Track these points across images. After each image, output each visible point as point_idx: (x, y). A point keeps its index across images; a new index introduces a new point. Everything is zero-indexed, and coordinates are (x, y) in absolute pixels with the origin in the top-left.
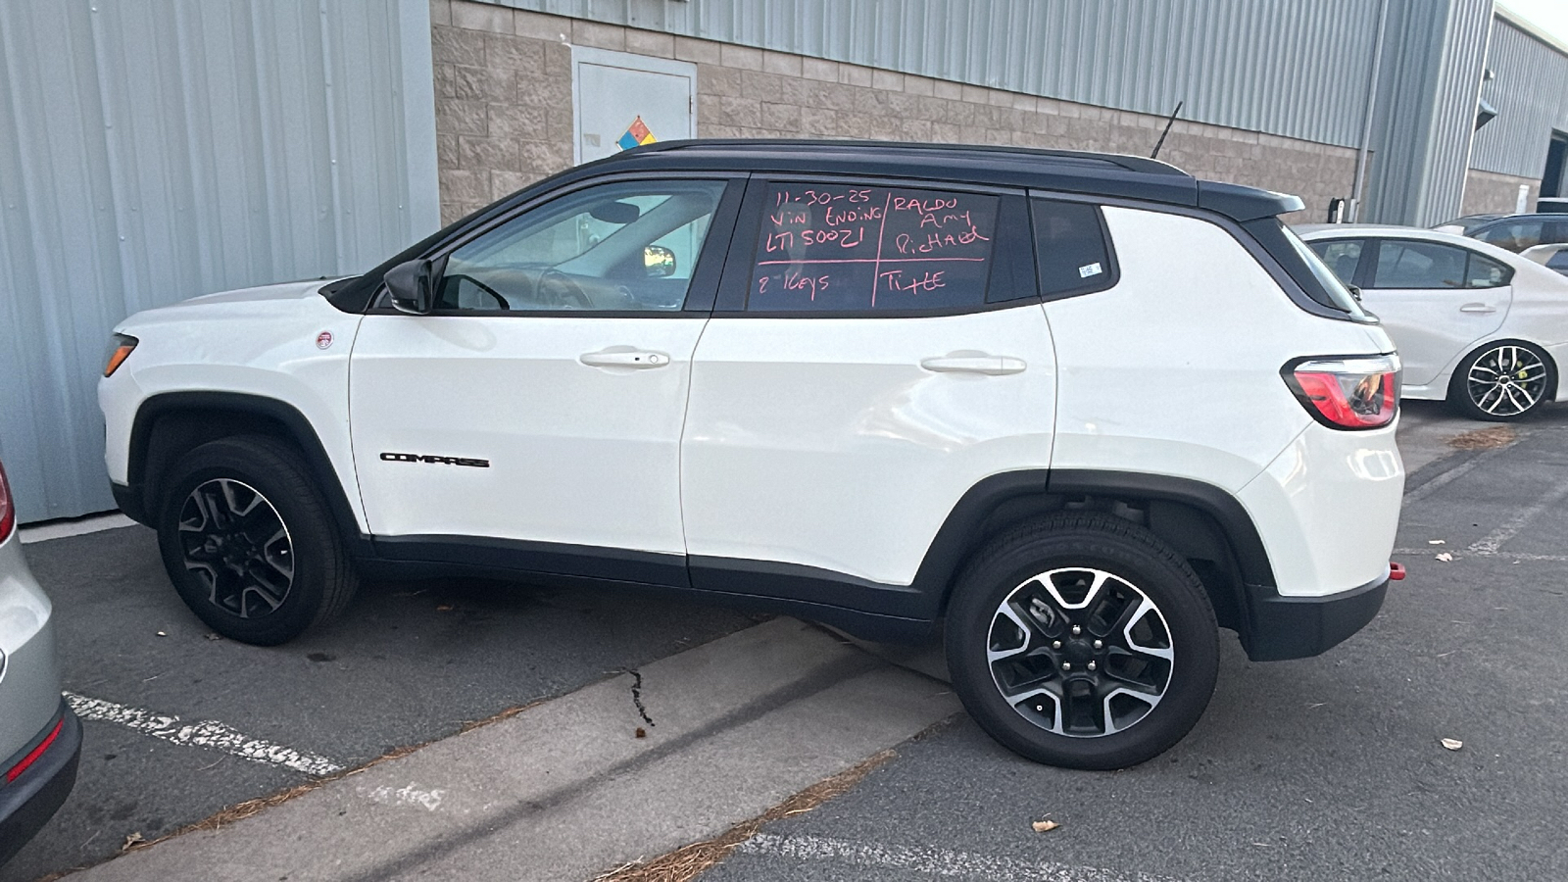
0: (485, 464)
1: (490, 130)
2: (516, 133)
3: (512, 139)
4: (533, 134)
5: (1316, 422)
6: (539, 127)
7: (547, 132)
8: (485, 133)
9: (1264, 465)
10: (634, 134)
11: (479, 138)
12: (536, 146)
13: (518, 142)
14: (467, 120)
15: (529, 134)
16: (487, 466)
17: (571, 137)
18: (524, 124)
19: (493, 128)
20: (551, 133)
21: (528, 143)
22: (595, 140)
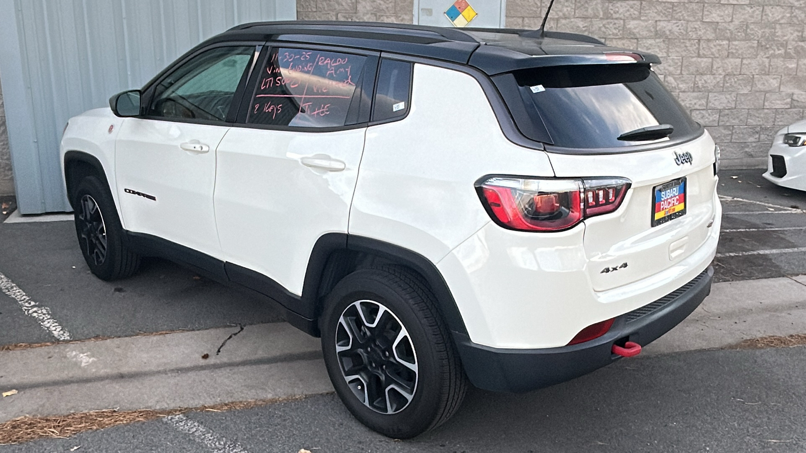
0: (154, 198)
1: (358, 9)
2: (375, 10)
3: (372, 14)
4: (386, 10)
5: (492, 221)
6: (390, 5)
7: (395, 9)
8: (355, 11)
9: (451, 248)
10: (458, 7)
11: (351, 14)
12: (387, 18)
13: (376, 16)
14: (344, 4)
15: (383, 10)
16: (155, 200)
17: (411, 11)
18: (380, 4)
19: (360, 7)
20: (398, 8)
21: (382, 16)
22: (429, 12)
